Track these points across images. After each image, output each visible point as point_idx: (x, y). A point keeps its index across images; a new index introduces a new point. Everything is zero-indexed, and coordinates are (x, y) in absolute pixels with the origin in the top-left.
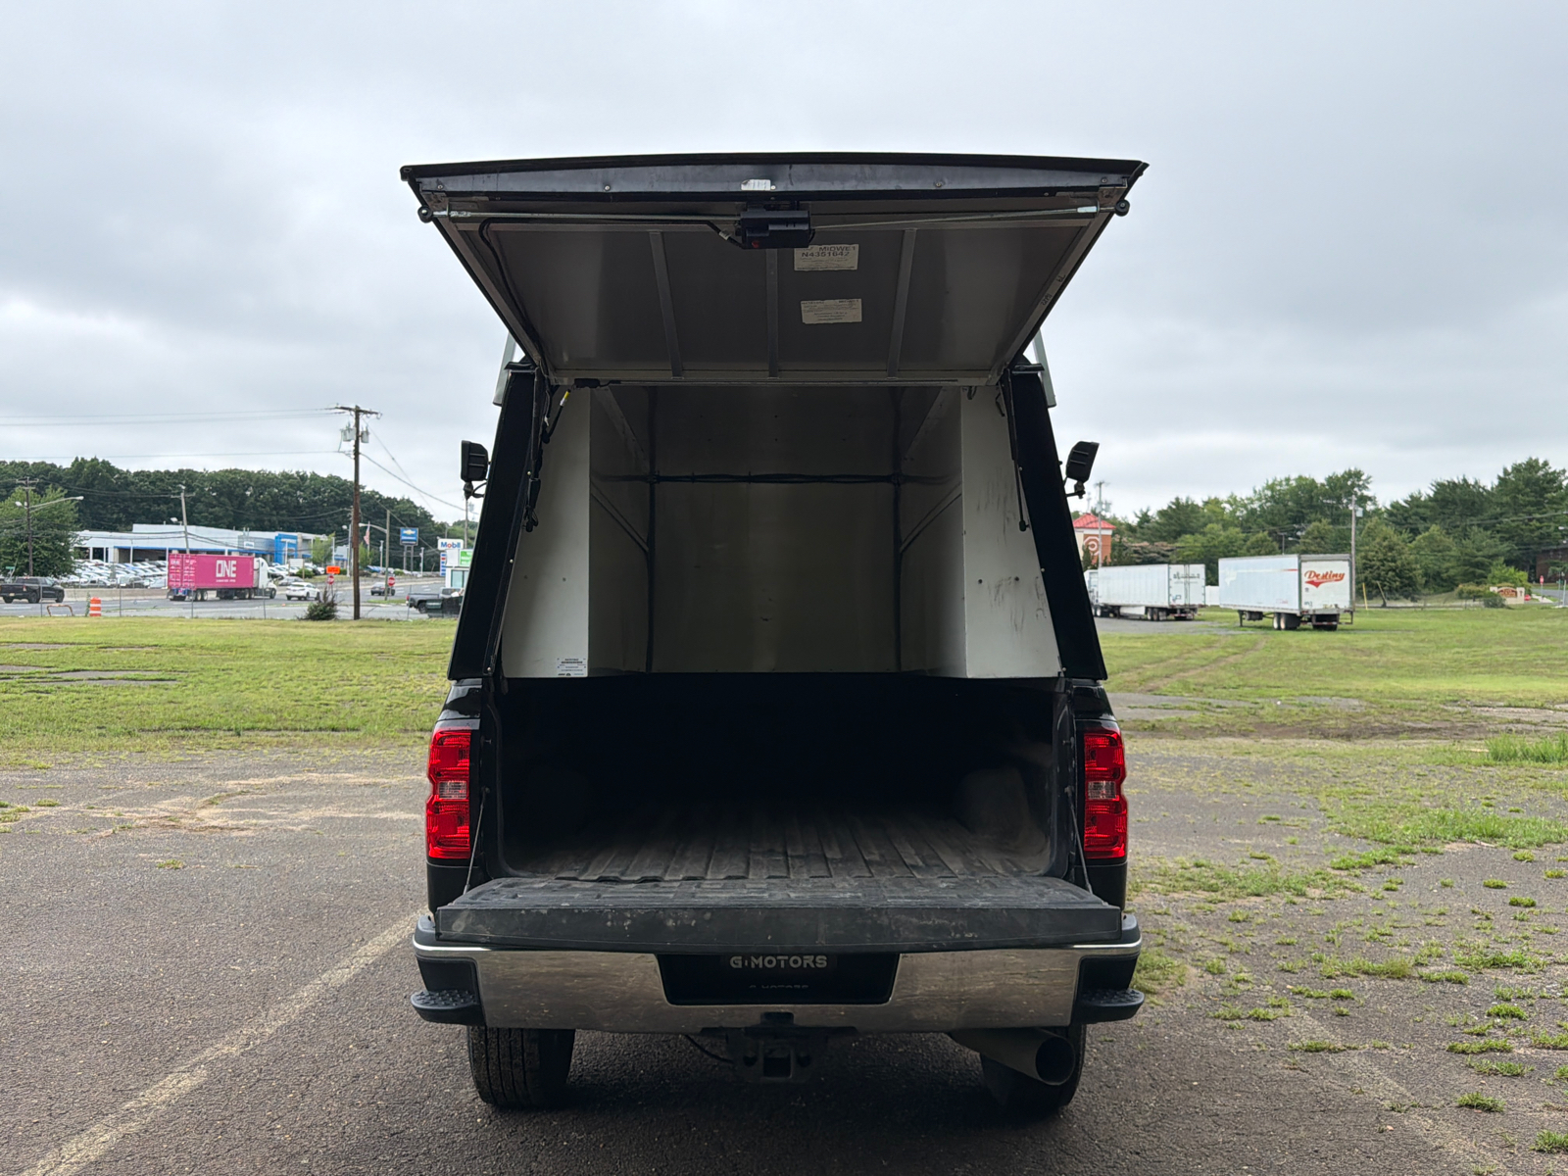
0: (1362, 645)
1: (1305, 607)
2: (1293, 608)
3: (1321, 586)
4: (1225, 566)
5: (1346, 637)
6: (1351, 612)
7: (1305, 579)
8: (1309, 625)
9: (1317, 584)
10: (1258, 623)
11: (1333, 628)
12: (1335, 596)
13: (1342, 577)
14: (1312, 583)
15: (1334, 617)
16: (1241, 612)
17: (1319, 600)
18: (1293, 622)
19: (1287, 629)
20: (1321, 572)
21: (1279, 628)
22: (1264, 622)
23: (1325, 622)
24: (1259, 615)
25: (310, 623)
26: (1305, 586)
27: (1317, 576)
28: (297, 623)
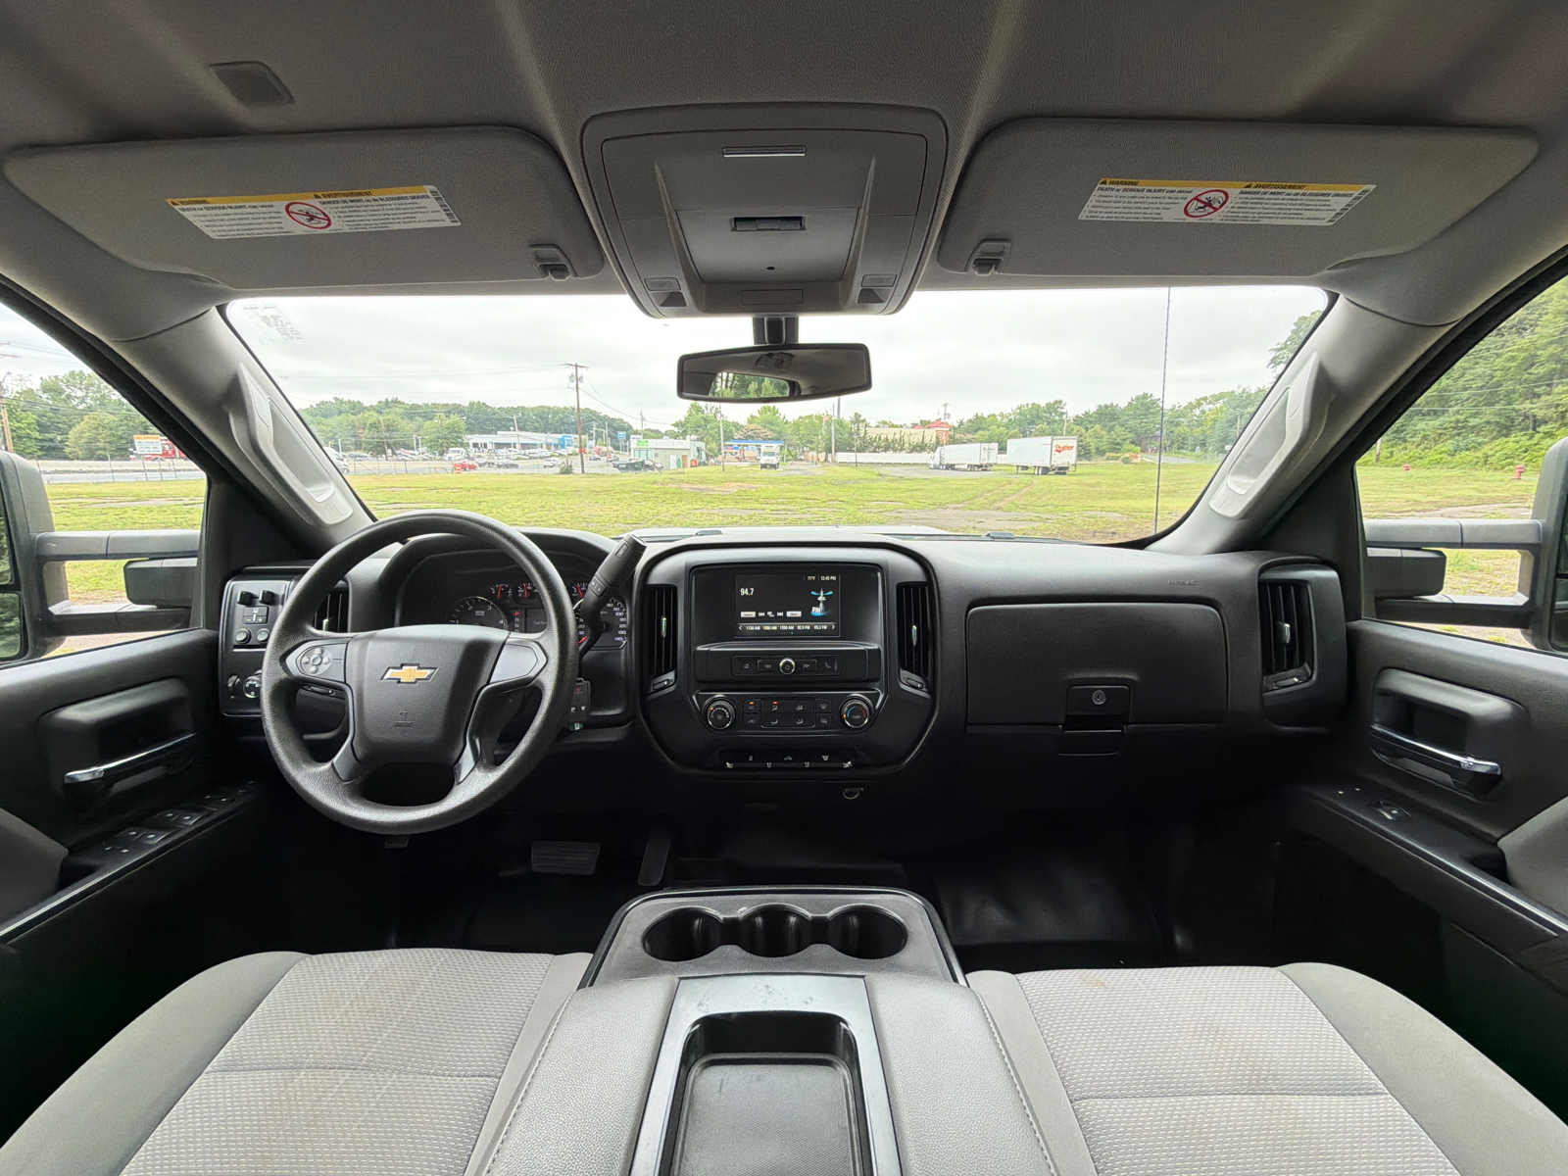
0: (1087, 482)
1: (1053, 463)
2: (1046, 463)
3: (1062, 453)
4: (1011, 444)
5: (1072, 478)
6: (1075, 465)
7: (1054, 449)
8: (1053, 473)
9: (1059, 452)
10: (1025, 471)
11: (1065, 474)
12: (1068, 458)
13: (1072, 447)
14: (1057, 451)
15: (1066, 468)
16: (1018, 466)
17: (1060, 460)
18: (1046, 471)
19: (1043, 474)
20: (1062, 446)
21: (1038, 474)
22: (1029, 471)
23: (1062, 471)
24: (1027, 468)
25: (561, 476)
26: (1054, 452)
27: (1060, 447)
28: (553, 476)
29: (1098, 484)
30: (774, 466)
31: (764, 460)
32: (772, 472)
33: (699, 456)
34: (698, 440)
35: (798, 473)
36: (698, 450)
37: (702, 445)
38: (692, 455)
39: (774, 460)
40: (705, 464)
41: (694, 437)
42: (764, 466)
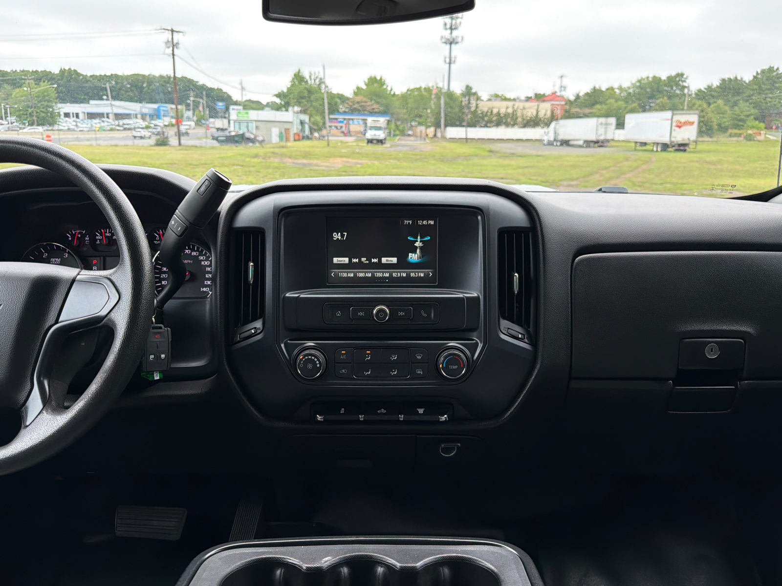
0: (708, 159)
1: (673, 139)
2: (666, 139)
3: (683, 128)
4: (629, 118)
5: (692, 155)
6: (696, 142)
7: (674, 124)
8: (672, 149)
9: (679, 127)
10: (644, 148)
11: (685, 151)
12: (689, 134)
13: (693, 123)
14: (678, 126)
15: (687, 145)
16: (636, 142)
17: (681, 136)
18: (665, 147)
19: (662, 150)
20: (683, 121)
21: (657, 151)
22: (648, 147)
23: (682, 147)
24: (645, 144)
25: (156, 148)
26: (674, 128)
27: (680, 123)
28: (150, 148)
29: (720, 162)
30: (380, 142)
31: (370, 134)
32: (379, 148)
33: (303, 130)
34: (301, 112)
35: (405, 149)
36: (302, 123)
37: (306, 118)
38: (295, 129)
39: (381, 135)
40: (308, 138)
41: (297, 109)
42: (370, 141)
